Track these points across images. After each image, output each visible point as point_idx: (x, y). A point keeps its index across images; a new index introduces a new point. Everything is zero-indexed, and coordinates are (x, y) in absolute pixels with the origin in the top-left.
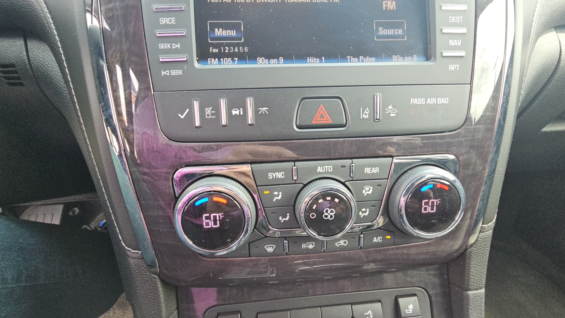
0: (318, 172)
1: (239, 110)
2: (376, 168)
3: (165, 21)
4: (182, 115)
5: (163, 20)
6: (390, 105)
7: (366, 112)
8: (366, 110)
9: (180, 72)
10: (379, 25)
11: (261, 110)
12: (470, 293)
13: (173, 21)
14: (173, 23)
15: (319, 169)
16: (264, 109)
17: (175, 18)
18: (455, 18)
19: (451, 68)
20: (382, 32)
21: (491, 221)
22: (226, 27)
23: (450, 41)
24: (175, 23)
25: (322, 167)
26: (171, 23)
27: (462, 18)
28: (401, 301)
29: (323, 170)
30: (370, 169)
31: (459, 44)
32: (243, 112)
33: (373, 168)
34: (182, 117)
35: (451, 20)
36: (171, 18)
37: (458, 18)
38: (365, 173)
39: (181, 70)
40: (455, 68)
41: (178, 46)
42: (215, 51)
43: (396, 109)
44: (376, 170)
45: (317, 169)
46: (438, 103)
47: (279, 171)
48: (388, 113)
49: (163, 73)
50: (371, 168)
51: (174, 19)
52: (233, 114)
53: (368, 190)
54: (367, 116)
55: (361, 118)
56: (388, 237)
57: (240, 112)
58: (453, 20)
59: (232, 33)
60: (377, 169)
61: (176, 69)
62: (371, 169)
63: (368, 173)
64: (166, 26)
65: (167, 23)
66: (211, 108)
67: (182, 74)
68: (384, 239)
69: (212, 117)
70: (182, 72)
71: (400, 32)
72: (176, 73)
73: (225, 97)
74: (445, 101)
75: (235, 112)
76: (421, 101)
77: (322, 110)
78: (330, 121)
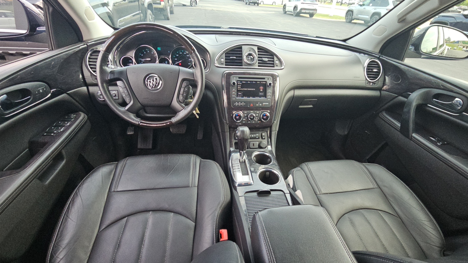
6: (260, 104)
7: (257, 105)
9: (235, 99)
10: (260, 93)
12: (272, 132)
15: (251, 112)
16: (245, 104)
19: (269, 99)
20: (260, 94)
22: (240, 93)
28: (262, 133)
31: (270, 96)
34: (235, 104)
41: (235, 96)
42: (239, 96)
44: (258, 112)
53: (257, 115)
56: (260, 122)
59: (241, 94)
64: (234, 93)
71: (263, 94)
74: (268, 104)
75: (241, 104)
76: (264, 104)
77: (252, 104)
78: (253, 106)
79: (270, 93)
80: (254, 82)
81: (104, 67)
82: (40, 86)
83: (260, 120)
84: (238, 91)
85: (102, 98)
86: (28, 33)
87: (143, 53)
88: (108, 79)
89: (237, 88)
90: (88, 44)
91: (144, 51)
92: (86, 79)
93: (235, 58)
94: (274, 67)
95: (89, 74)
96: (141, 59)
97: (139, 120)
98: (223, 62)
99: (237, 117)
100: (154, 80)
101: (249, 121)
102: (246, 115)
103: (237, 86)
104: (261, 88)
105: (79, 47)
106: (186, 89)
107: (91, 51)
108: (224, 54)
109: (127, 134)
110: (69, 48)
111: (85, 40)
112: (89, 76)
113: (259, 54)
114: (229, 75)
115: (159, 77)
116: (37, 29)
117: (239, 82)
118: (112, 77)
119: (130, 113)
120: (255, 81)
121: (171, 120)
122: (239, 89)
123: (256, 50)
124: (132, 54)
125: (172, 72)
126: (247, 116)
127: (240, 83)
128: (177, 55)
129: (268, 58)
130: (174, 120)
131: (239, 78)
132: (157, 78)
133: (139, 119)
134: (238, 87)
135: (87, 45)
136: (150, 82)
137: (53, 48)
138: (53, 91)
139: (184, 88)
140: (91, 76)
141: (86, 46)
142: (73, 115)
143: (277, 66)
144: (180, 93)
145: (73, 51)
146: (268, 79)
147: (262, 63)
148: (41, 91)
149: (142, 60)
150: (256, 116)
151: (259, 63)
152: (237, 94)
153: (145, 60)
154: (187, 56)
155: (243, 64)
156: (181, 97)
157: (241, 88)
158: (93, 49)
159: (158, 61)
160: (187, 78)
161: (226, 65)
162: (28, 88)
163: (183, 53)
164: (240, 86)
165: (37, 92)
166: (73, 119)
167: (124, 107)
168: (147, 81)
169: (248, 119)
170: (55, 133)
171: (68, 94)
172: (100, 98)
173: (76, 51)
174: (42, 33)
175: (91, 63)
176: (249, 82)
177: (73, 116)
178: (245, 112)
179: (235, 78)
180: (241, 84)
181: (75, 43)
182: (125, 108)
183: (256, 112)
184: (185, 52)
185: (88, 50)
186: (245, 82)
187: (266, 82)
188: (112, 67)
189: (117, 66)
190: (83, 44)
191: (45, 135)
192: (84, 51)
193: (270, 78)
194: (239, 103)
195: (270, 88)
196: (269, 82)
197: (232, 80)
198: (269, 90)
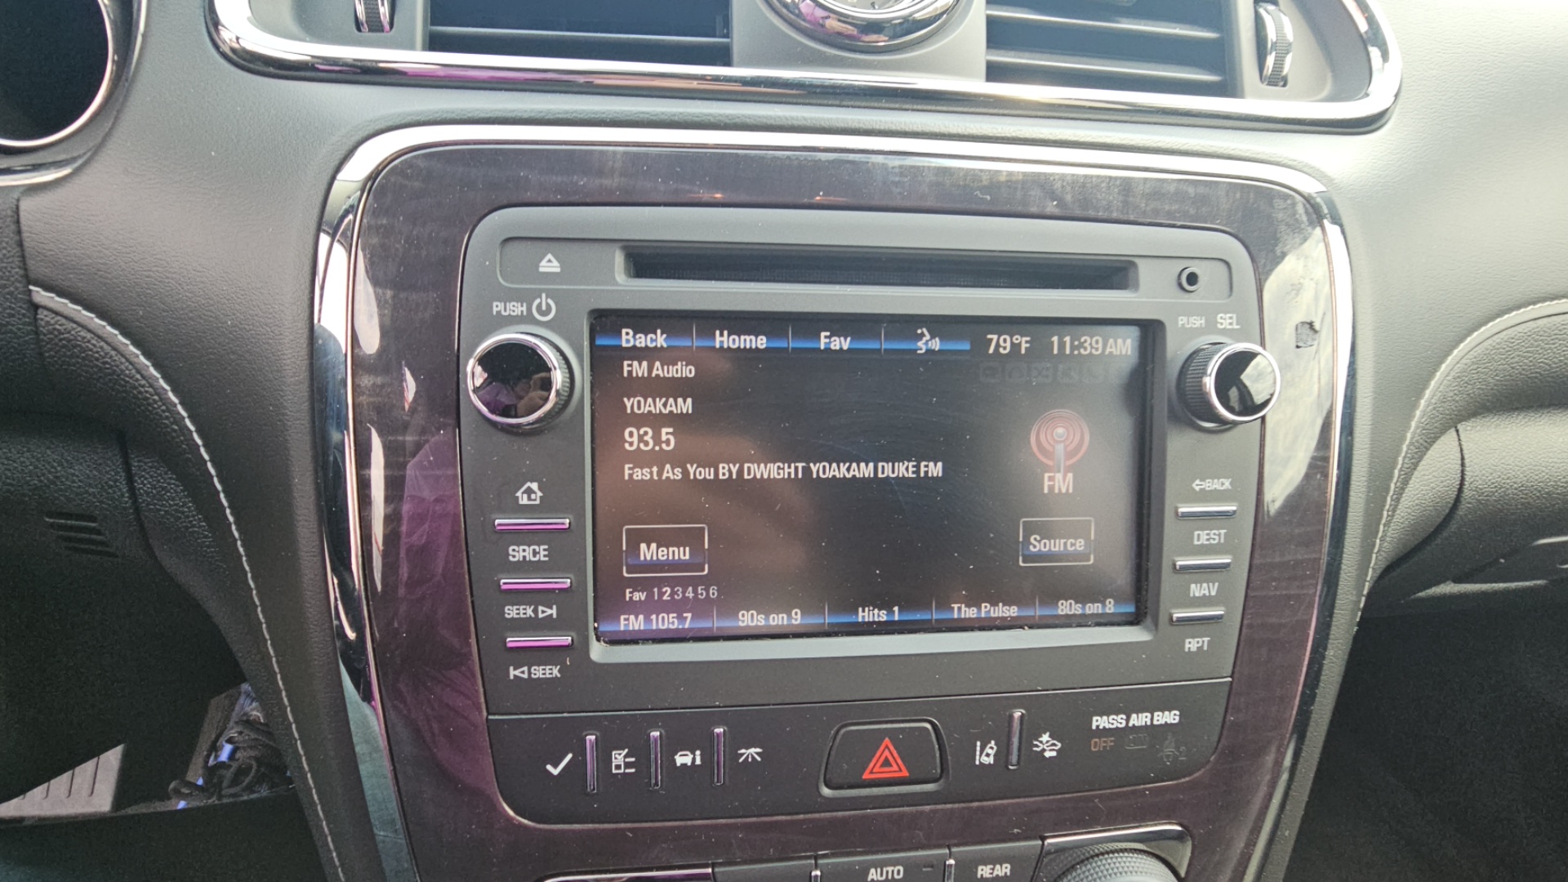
0: (869, 879)
1: (692, 753)
2: (1004, 866)
3: (522, 554)
4: (555, 766)
5: (518, 552)
6: (1045, 733)
7: (990, 751)
8: (989, 745)
9: (556, 672)
10: (1030, 529)
11: (742, 754)
13: (543, 553)
14: (543, 559)
15: (873, 874)
16: (753, 750)
17: (546, 547)
18: (1208, 534)
19: (1191, 646)
20: (1037, 545)
22: (664, 540)
23: (1193, 586)
24: (547, 559)
25: (879, 870)
26: (536, 559)
27: (1225, 534)
29: (882, 875)
30: (991, 869)
31: (1213, 593)
32: (702, 760)
33: (998, 867)
34: (555, 772)
35: (1198, 540)
36: (536, 548)
37: (1215, 534)
38: (979, 876)
39: (558, 667)
40: (1200, 645)
41: (553, 612)
42: (639, 596)
43: (1059, 741)
44: (1003, 870)
45: (868, 874)
46: (1155, 723)
48: (1038, 749)
49: (513, 673)
50: (992, 866)
51: (545, 550)
52: (678, 764)
54: (991, 760)
55: (977, 763)
57: (694, 760)
58: (1203, 540)
59: (683, 554)
60: (1006, 868)
61: (546, 665)
62: (993, 869)
63: (984, 876)
64: (524, 567)
65: (528, 559)
66: (626, 750)
67: (559, 675)
69: (628, 771)
70: (559, 671)
72: (544, 674)
73: (659, 727)
74: (1171, 717)
75: (683, 759)
76: (1116, 721)
77: (887, 750)
78: (905, 773)
80: (936, 344)
94: (1228, 87)
117: (642, 341)
120: (940, 324)
122: (641, 474)
127: (667, 356)
143: (1277, 80)
146: (1193, 279)
155: (739, 38)
164: (656, 421)
176: (840, 343)
179: (550, 265)
180: (683, 371)
183: (969, 866)
186: (761, 342)
187: (1150, 332)
193: (1222, 267)
194: (640, 750)
195: (1215, 438)
196: (1211, 327)
197: (497, 307)
198: (1197, 485)
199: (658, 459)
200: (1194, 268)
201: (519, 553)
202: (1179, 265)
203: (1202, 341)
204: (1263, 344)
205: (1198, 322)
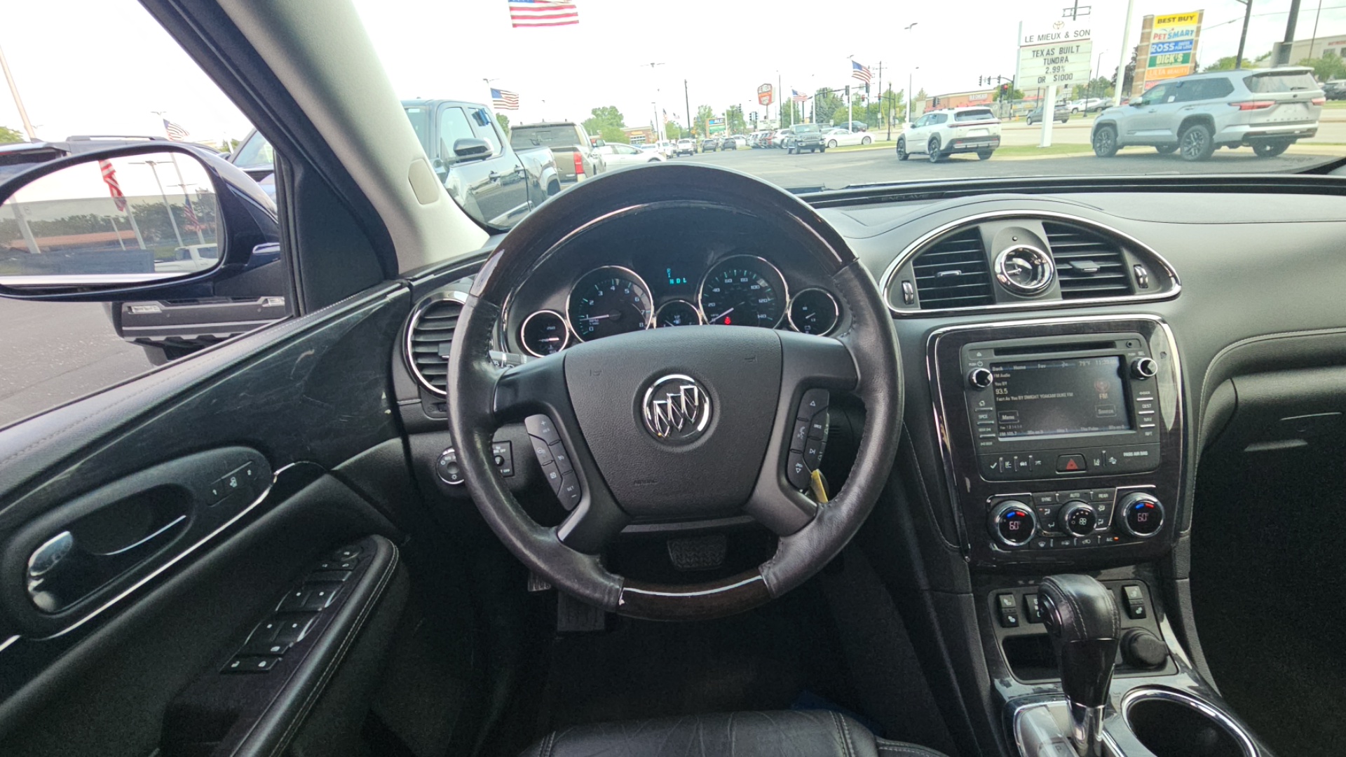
2: (1106, 494)
4: (992, 466)
6: (1112, 457)
7: (1098, 462)
8: (1097, 460)
9: (991, 444)
10: (1098, 408)
11: (1036, 463)
12: (1179, 581)
15: (1072, 496)
16: (1039, 462)
18: (1146, 405)
19: (1147, 434)
20: (1101, 412)
21: (1187, 529)
22: (1008, 414)
23: (1145, 418)
24: (987, 417)
25: (1074, 494)
26: (985, 417)
28: (1127, 589)
29: (1075, 496)
30: (1102, 495)
31: (1151, 420)
32: (1027, 464)
33: (1104, 494)
34: (993, 468)
35: (1144, 407)
36: (984, 415)
38: (1100, 497)
39: (992, 442)
40: (1150, 434)
41: (989, 429)
42: (1004, 428)
43: (1116, 459)
44: (1106, 496)
45: (1070, 495)
46: (1141, 454)
47: (1048, 496)
48: (1111, 462)
49: (981, 444)
51: (986, 415)
53: (1102, 508)
54: (1098, 464)
55: (1095, 465)
56: (1116, 538)
57: (1025, 464)
59: (1012, 418)
61: (988, 442)
64: (982, 419)
66: (1009, 462)
68: (1114, 539)
69: (1010, 467)
71: (1112, 411)
72: (988, 444)
73: (1016, 456)
74: (1145, 453)
75: (1022, 464)
76: (1130, 454)
77: (1072, 461)
78: (1077, 468)
79: (1148, 406)
80: (1067, 365)
81: (476, 366)
82: (232, 462)
83: (1117, 528)
84: (1001, 407)
85: (454, 477)
86: (222, 266)
87: (594, 296)
88: (493, 413)
89: (996, 396)
90: (414, 284)
91: (597, 288)
92: (401, 409)
93: (957, 272)
94: (1130, 291)
95: (414, 390)
96: (588, 318)
97: (618, 587)
98: (912, 296)
99: (1013, 526)
100: (680, 396)
101: (1064, 539)
102: (1048, 512)
103: (995, 387)
104: (1102, 388)
105: (384, 296)
106: (816, 426)
107: (420, 307)
108: (911, 262)
109: (529, 589)
110: (351, 302)
111: (402, 274)
112: (416, 398)
113: (1055, 250)
114: (955, 341)
115: (699, 382)
116: (255, 250)
117: (997, 369)
118: (509, 401)
119: (580, 555)
120: (1066, 360)
121: (759, 574)
122: (1000, 400)
123: (1043, 236)
124: (560, 304)
125: (750, 355)
126: (1057, 515)
127: (1004, 372)
128: (717, 290)
129: (1094, 259)
130: (771, 574)
131: (999, 351)
132: (692, 389)
133: (617, 577)
134: (998, 391)
135: (410, 286)
136: (664, 407)
137: (301, 309)
138: (279, 476)
139: (808, 424)
140: (420, 397)
141: (406, 290)
142: (348, 553)
143: (1144, 286)
144: (793, 447)
145: (364, 313)
146: (1130, 344)
147: (1075, 284)
148: (233, 483)
149: (592, 319)
150: (1101, 514)
151: (1063, 284)
152: (999, 419)
153: (600, 319)
154: (752, 287)
155: (998, 295)
156: (798, 465)
157: (1008, 395)
158: (429, 300)
159: (653, 316)
160: (818, 379)
161: (924, 306)
162: (180, 482)
163: (736, 279)
164: (1003, 387)
165: (215, 492)
166: (350, 573)
167: (550, 526)
168: (650, 405)
169: (1060, 527)
170: (276, 655)
171: (337, 475)
172: (450, 479)
173: (374, 310)
174: (272, 261)
175: (421, 350)
176: (1044, 366)
177: (349, 555)
178: (1043, 499)
179: (979, 354)
180: (1007, 375)
181: (372, 286)
182: (557, 532)
183: (1096, 494)
184: (744, 277)
185: (412, 305)
186: (1024, 368)
187: (1121, 357)
188: (498, 358)
189: (510, 351)
190: (398, 285)
191: (235, 671)
192: (400, 310)
193: (1137, 341)
194: (1012, 462)
195: (1143, 382)
196: (1137, 355)
197: (970, 364)
198: (1141, 393)
199: (1004, 396)
200: (1130, 341)
201: (981, 416)
202: (1126, 341)
203: (1136, 359)
204: (1152, 357)
205: (1133, 354)
